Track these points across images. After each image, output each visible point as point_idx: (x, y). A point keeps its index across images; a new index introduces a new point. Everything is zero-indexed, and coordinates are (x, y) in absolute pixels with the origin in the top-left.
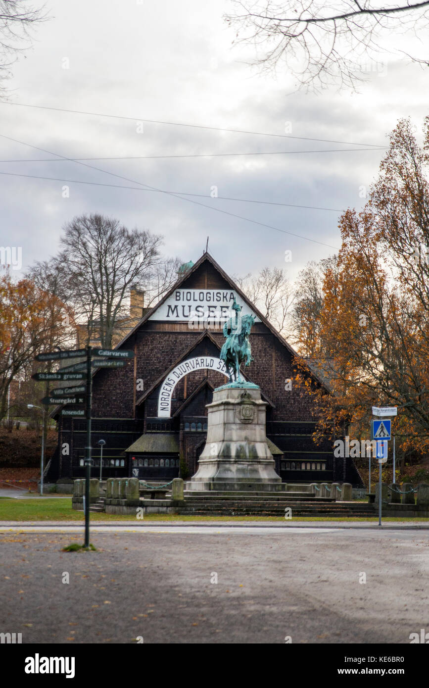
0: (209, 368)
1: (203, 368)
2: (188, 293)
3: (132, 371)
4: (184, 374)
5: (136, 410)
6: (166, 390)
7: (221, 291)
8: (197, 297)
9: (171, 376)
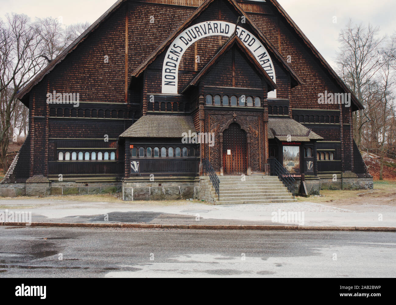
0: (224, 34)
1: (216, 34)
3: (124, 47)
4: (194, 40)
5: (128, 92)
6: (172, 59)
9: (178, 42)
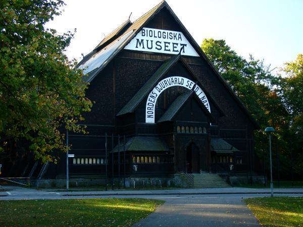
0: (180, 85)
1: (176, 85)
2: (150, 31)
3: (112, 88)
4: (164, 89)
6: (151, 101)
7: (173, 32)
8: (156, 35)
9: (155, 90)
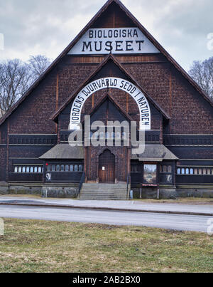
0: (113, 87)
1: (107, 87)
2: (99, 31)
3: (55, 96)
4: (92, 92)
6: (77, 106)
7: (127, 29)
8: (106, 34)
9: (81, 94)
